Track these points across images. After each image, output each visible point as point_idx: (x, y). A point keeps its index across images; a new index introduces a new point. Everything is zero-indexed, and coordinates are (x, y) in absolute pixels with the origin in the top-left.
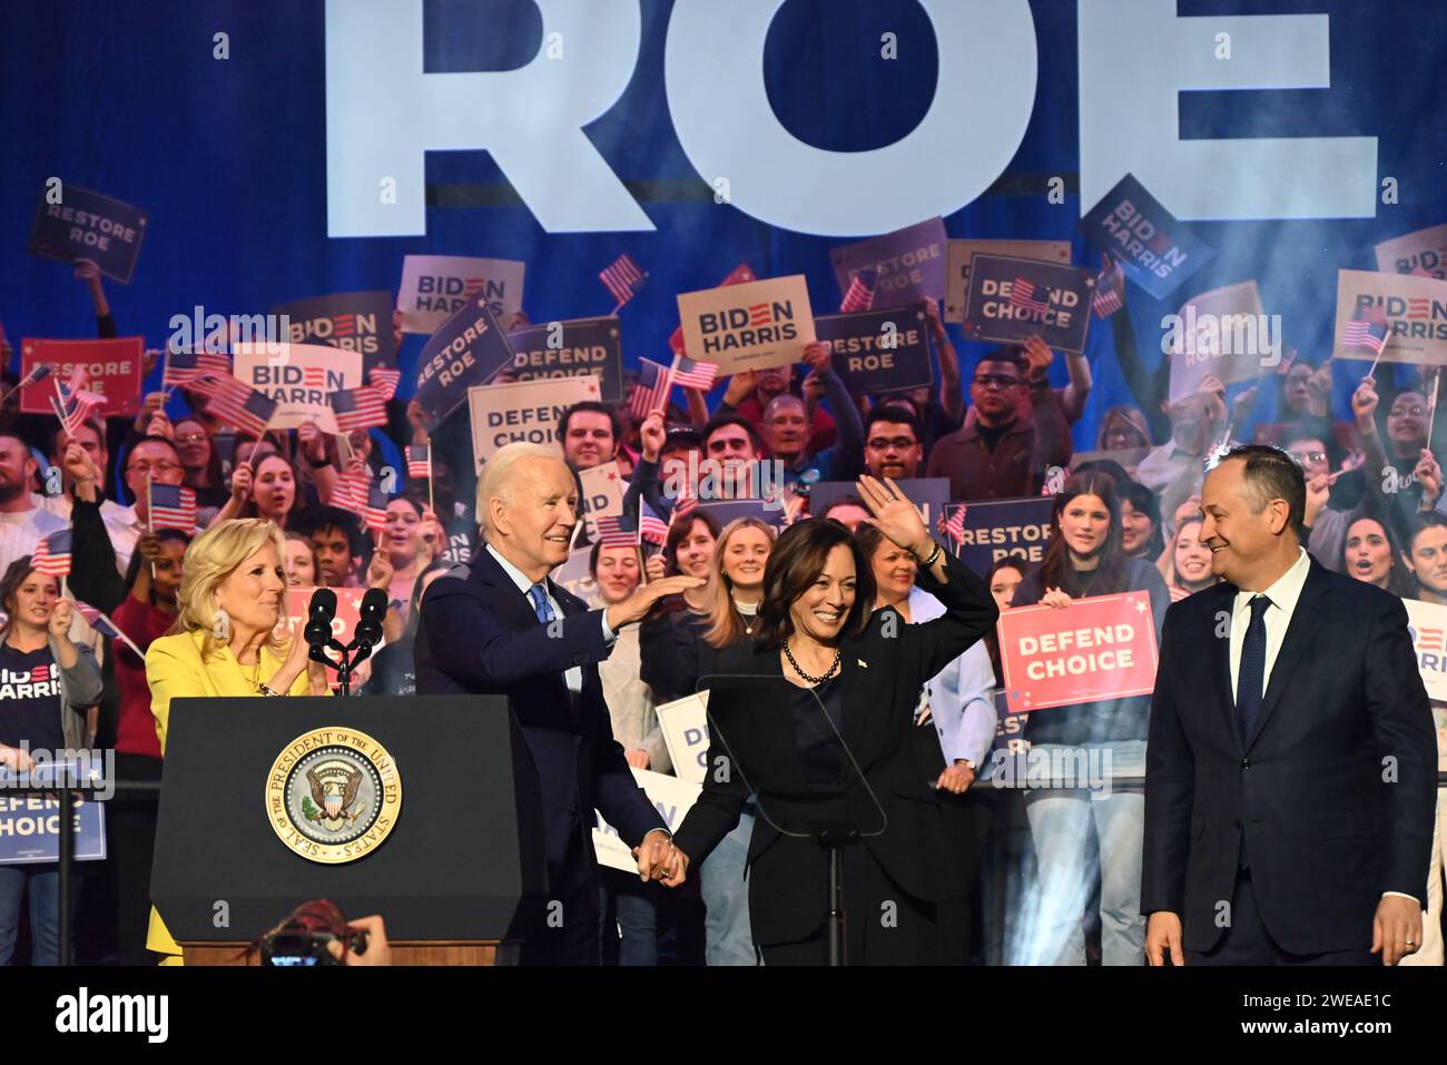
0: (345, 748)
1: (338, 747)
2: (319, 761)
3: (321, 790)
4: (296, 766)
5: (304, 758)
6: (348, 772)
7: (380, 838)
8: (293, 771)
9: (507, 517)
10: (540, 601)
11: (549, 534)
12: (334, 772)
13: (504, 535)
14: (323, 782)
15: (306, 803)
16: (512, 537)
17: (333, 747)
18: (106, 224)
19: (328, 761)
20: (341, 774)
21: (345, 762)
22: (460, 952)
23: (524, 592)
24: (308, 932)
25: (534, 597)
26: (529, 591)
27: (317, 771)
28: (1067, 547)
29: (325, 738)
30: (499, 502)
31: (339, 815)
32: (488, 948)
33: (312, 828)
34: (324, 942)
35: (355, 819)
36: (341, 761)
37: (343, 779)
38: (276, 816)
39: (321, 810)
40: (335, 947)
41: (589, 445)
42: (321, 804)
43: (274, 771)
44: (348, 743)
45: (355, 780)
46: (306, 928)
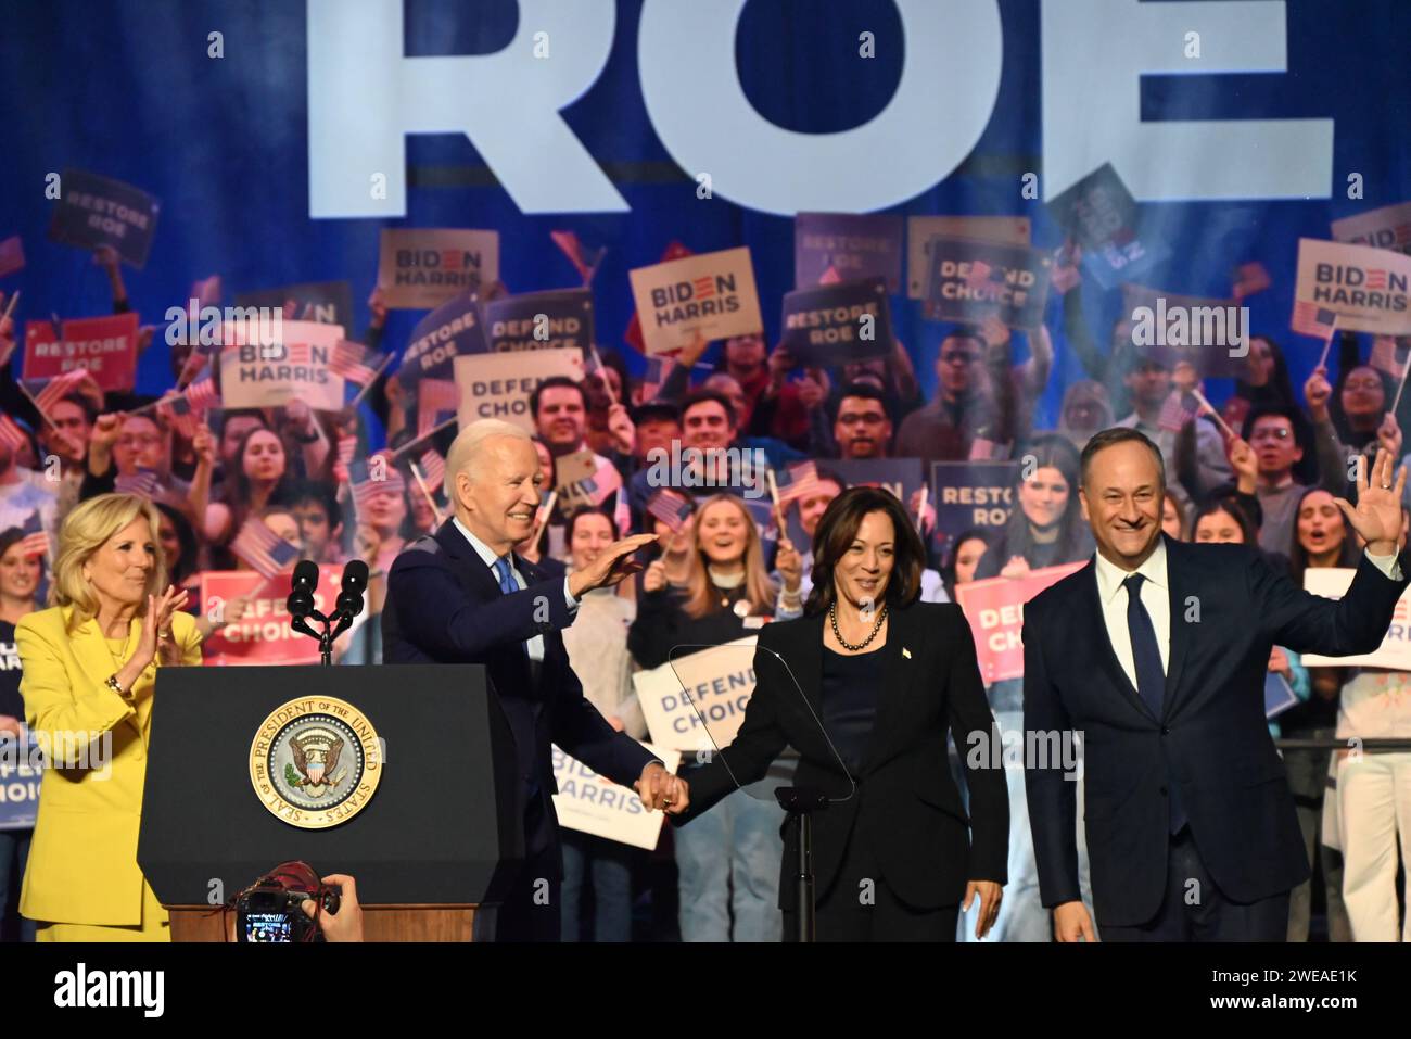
0: (326, 716)
1: (320, 715)
2: (300, 729)
3: (304, 757)
4: (279, 734)
5: (287, 726)
6: (330, 740)
7: (362, 804)
8: (276, 739)
9: (472, 493)
10: (505, 573)
11: (512, 510)
12: (316, 740)
13: (469, 510)
14: (305, 749)
15: (289, 769)
16: (477, 512)
17: (315, 715)
18: (123, 211)
19: (311, 729)
20: (323, 742)
21: (326, 730)
22: (439, 914)
23: (489, 564)
24: (283, 890)
25: (500, 570)
26: (495, 564)
27: (299, 738)
28: (1028, 520)
29: (307, 707)
30: (466, 478)
31: (321, 782)
32: (466, 911)
33: (295, 793)
34: (299, 901)
35: (337, 785)
36: (323, 729)
37: (325, 747)
38: (259, 782)
39: (303, 777)
40: (309, 906)
41: (562, 420)
42: (304, 771)
43: (258, 739)
44: (330, 712)
45: (337, 747)
46: (282, 886)
